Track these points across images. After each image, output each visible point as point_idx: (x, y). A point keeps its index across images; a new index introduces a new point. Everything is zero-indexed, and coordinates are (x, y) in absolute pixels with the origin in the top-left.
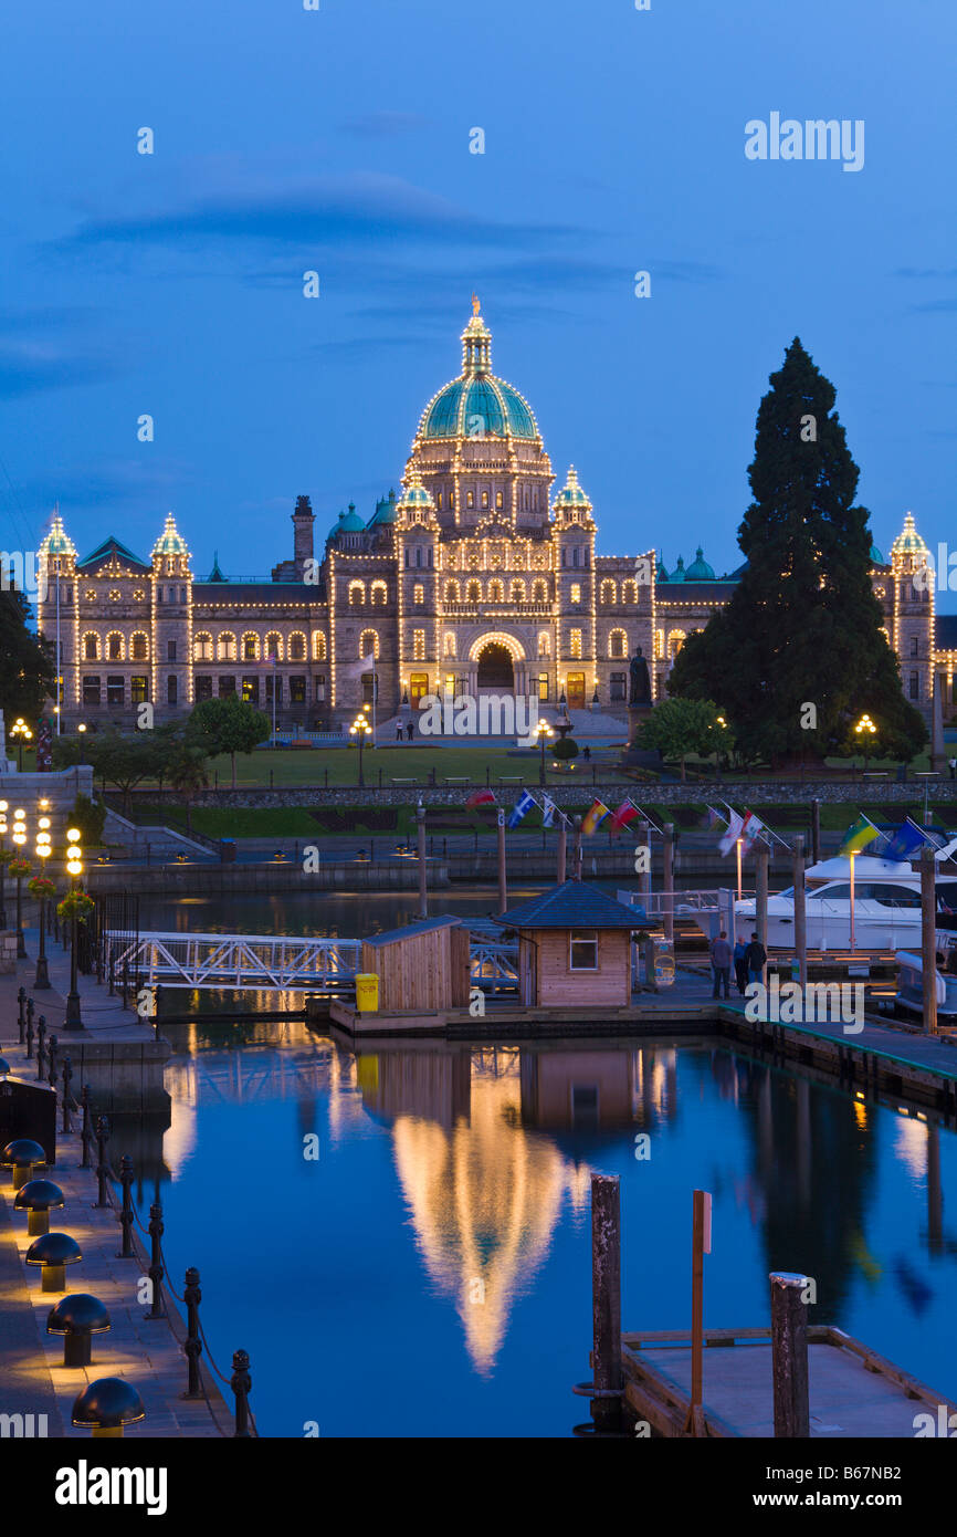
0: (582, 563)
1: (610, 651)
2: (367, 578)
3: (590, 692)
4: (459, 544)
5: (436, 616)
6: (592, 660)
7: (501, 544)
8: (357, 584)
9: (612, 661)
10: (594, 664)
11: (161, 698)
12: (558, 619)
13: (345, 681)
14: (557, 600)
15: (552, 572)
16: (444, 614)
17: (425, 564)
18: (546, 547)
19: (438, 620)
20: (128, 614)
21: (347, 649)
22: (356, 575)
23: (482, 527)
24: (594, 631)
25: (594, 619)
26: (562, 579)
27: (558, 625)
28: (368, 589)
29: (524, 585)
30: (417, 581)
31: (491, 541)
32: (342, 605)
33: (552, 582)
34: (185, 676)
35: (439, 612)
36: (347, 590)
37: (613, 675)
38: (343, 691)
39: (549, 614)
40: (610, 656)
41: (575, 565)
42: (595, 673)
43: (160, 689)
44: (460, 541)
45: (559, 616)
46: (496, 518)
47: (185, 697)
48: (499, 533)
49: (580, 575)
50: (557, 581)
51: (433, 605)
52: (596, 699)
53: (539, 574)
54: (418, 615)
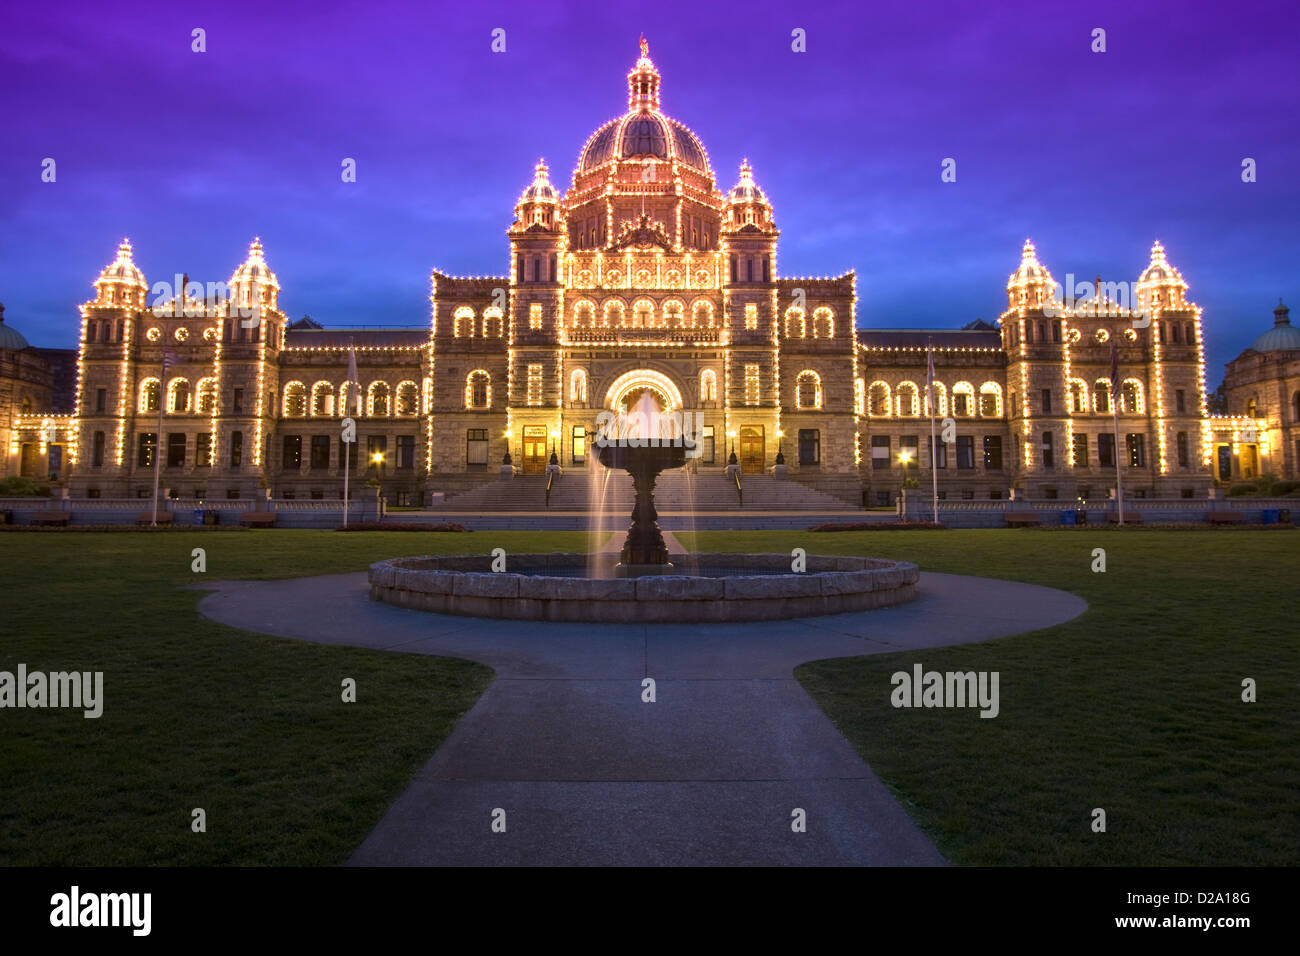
0: (758, 276)
1: (798, 400)
2: (478, 304)
3: (772, 450)
4: (594, 255)
5: (558, 346)
6: (774, 407)
7: (650, 255)
8: (464, 312)
9: (802, 413)
10: (777, 413)
11: (221, 459)
12: (727, 351)
13: (444, 438)
14: (726, 325)
15: (720, 292)
16: (570, 344)
17: (546, 277)
18: (712, 258)
19: (560, 351)
20: (194, 356)
21: (448, 395)
22: (464, 300)
23: (625, 233)
24: (777, 368)
25: (777, 351)
26: (733, 297)
27: (727, 359)
28: (479, 318)
29: (682, 309)
30: (534, 299)
31: (638, 251)
32: (444, 340)
33: (719, 306)
34: (251, 431)
35: (563, 339)
36: (451, 319)
37: (802, 432)
38: (441, 451)
39: (714, 344)
40: (798, 406)
41: (750, 276)
42: (778, 424)
43: (220, 448)
44: (596, 250)
45: (729, 346)
46: (644, 221)
47: (249, 459)
48: (648, 240)
49: (756, 290)
50: (726, 300)
51: (554, 332)
52: (780, 459)
53: (702, 293)
54: (532, 344)
